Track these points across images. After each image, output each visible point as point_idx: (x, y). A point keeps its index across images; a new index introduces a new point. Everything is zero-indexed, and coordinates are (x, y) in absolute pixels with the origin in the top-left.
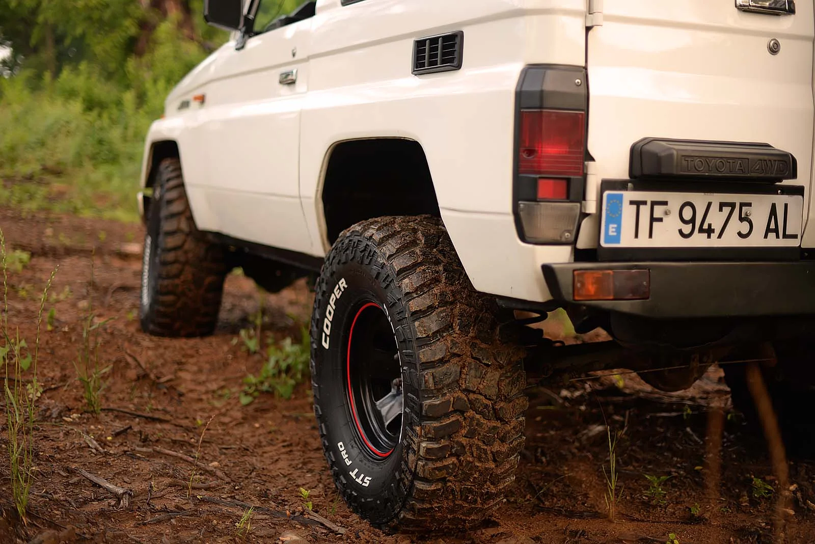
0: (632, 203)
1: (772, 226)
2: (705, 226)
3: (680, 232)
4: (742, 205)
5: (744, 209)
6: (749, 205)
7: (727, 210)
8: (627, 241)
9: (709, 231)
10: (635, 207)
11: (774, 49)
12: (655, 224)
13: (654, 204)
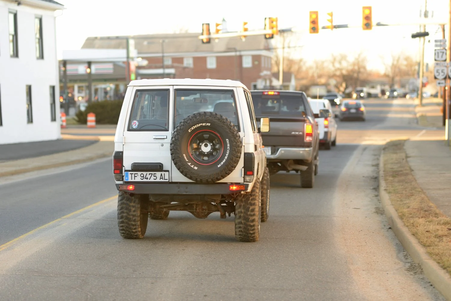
0: (130, 174)
1: (161, 177)
2: (146, 178)
3: (141, 179)
4: (154, 174)
5: (155, 174)
6: (156, 174)
7: (151, 175)
8: (130, 180)
9: (147, 178)
10: (131, 174)
11: (162, 145)
12: (135, 177)
13: (135, 174)
